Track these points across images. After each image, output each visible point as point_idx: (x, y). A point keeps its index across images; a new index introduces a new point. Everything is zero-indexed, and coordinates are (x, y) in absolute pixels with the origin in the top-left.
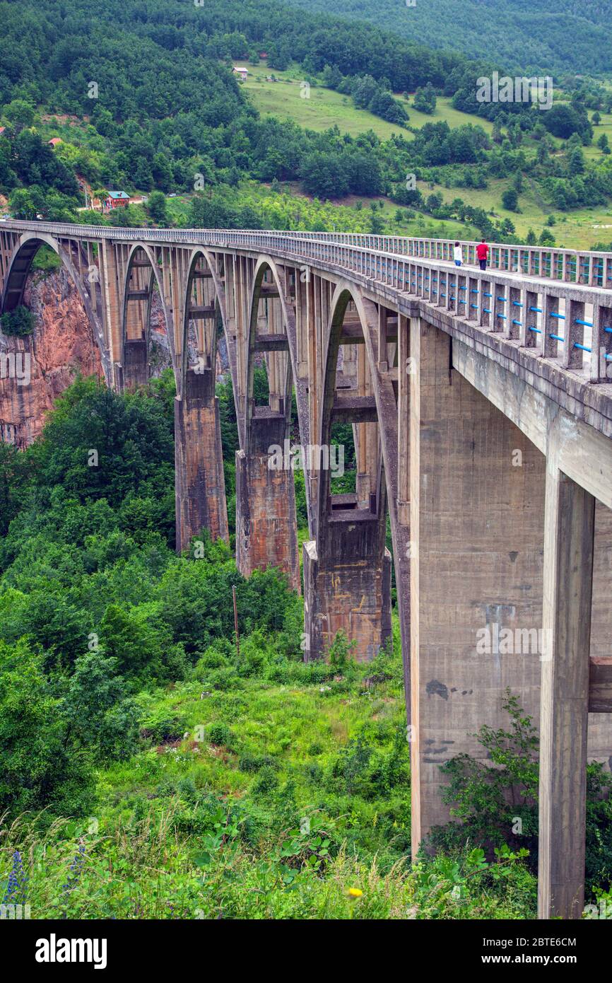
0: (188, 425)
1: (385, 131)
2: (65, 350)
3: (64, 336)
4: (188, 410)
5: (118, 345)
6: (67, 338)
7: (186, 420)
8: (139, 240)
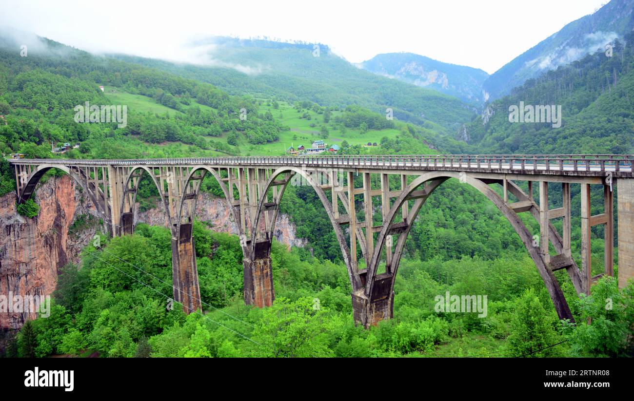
0: (180, 251)
1: (172, 113)
2: (50, 222)
3: (50, 215)
4: (180, 244)
5: (117, 217)
6: (51, 216)
7: (179, 249)
8: (141, 164)
